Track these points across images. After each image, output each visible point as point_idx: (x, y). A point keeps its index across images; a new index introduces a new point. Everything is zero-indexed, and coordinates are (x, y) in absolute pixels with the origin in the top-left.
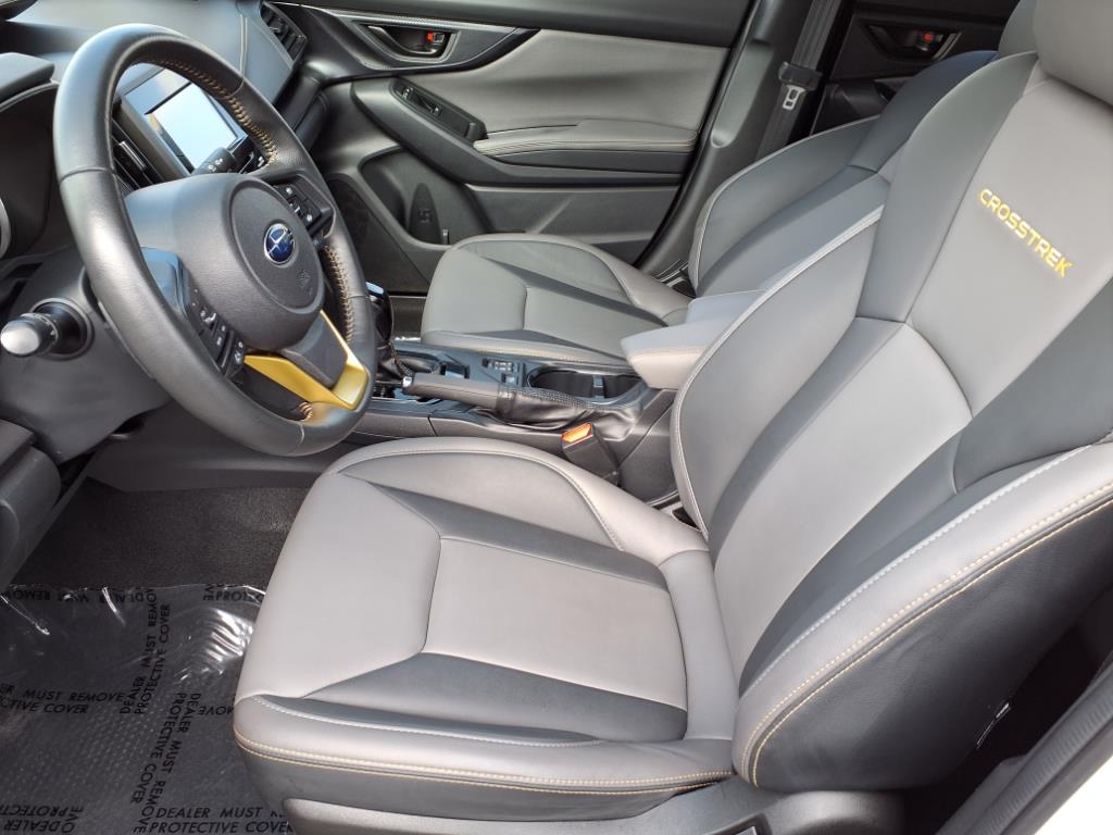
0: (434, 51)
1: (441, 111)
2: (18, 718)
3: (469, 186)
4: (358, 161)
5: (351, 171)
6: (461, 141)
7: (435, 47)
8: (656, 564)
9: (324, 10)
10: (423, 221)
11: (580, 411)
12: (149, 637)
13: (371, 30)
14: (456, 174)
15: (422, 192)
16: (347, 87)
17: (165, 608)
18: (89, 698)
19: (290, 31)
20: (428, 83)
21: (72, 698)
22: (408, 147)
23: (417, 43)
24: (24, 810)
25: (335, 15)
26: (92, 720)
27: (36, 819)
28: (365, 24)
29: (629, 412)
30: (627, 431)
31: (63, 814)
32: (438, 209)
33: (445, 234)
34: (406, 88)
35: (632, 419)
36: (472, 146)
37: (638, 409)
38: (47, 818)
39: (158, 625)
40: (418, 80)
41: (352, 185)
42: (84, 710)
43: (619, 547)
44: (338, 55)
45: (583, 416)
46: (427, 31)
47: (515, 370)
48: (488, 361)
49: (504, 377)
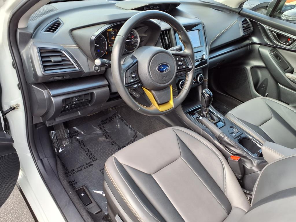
0: (288, 44)
1: (281, 61)
2: (103, 138)
3: (279, 84)
4: (251, 66)
5: (248, 68)
6: (283, 71)
7: (289, 43)
8: (232, 206)
9: (262, 24)
10: (263, 88)
11: (241, 153)
12: (131, 140)
13: (272, 33)
14: (277, 80)
15: (266, 81)
16: (258, 46)
17: (137, 136)
18: (115, 143)
19: (250, 27)
20: (283, 53)
21: (113, 141)
22: (267, 67)
23: (284, 40)
24: (91, 153)
25: (264, 26)
26: (112, 147)
27: (91, 156)
28: (271, 31)
29: (255, 162)
30: (252, 167)
31: (94, 158)
32: (268, 87)
33: (266, 94)
34: (275, 51)
35: (255, 164)
36: (285, 74)
37: (259, 163)
38: (92, 157)
39: (134, 139)
40: (280, 50)
41: (246, 71)
42: (113, 145)
43: (225, 194)
44: (260, 37)
45: (242, 155)
46: (288, 38)
47: (238, 133)
48: (233, 127)
49: (233, 133)
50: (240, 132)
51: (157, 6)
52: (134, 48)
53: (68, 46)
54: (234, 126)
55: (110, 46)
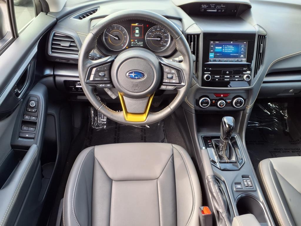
47: (247, 188)
48: (248, 177)
49: (240, 183)
50: (251, 188)
51: (222, 5)
52: (162, 48)
53: (82, 34)
54: (250, 176)
55: (133, 41)
